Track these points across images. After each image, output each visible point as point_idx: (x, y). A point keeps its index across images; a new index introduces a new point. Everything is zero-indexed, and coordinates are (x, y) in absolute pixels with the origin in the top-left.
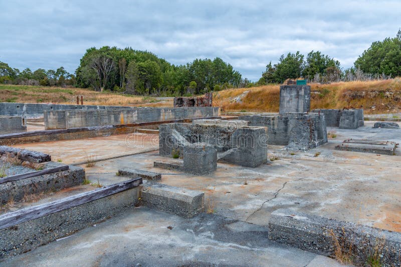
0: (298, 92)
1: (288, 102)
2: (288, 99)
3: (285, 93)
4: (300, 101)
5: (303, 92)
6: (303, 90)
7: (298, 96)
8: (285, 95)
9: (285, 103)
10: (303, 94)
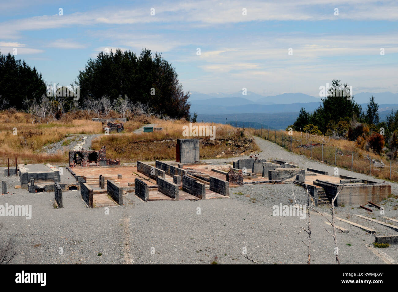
0: (195, 145)
1: (188, 152)
2: (187, 150)
3: (185, 146)
4: (197, 152)
5: (199, 145)
6: (198, 143)
7: (195, 148)
8: (185, 147)
9: (186, 154)
10: (199, 146)
